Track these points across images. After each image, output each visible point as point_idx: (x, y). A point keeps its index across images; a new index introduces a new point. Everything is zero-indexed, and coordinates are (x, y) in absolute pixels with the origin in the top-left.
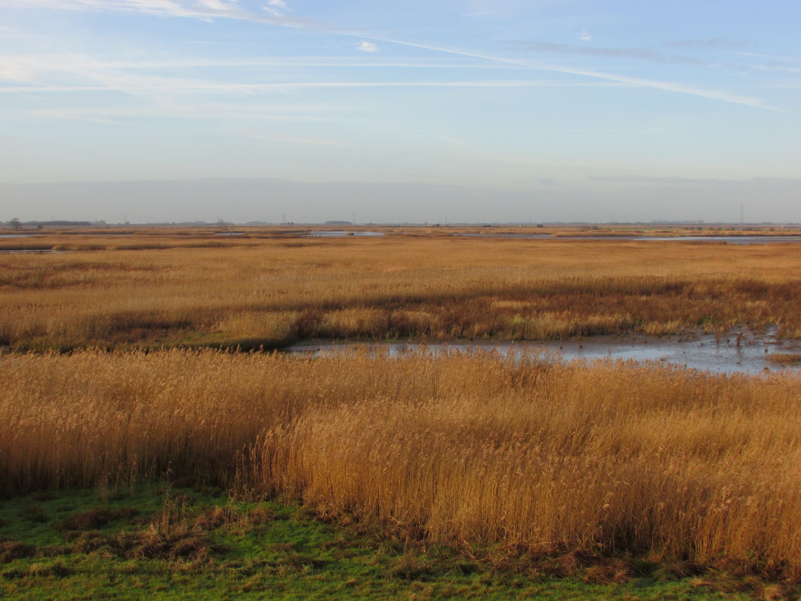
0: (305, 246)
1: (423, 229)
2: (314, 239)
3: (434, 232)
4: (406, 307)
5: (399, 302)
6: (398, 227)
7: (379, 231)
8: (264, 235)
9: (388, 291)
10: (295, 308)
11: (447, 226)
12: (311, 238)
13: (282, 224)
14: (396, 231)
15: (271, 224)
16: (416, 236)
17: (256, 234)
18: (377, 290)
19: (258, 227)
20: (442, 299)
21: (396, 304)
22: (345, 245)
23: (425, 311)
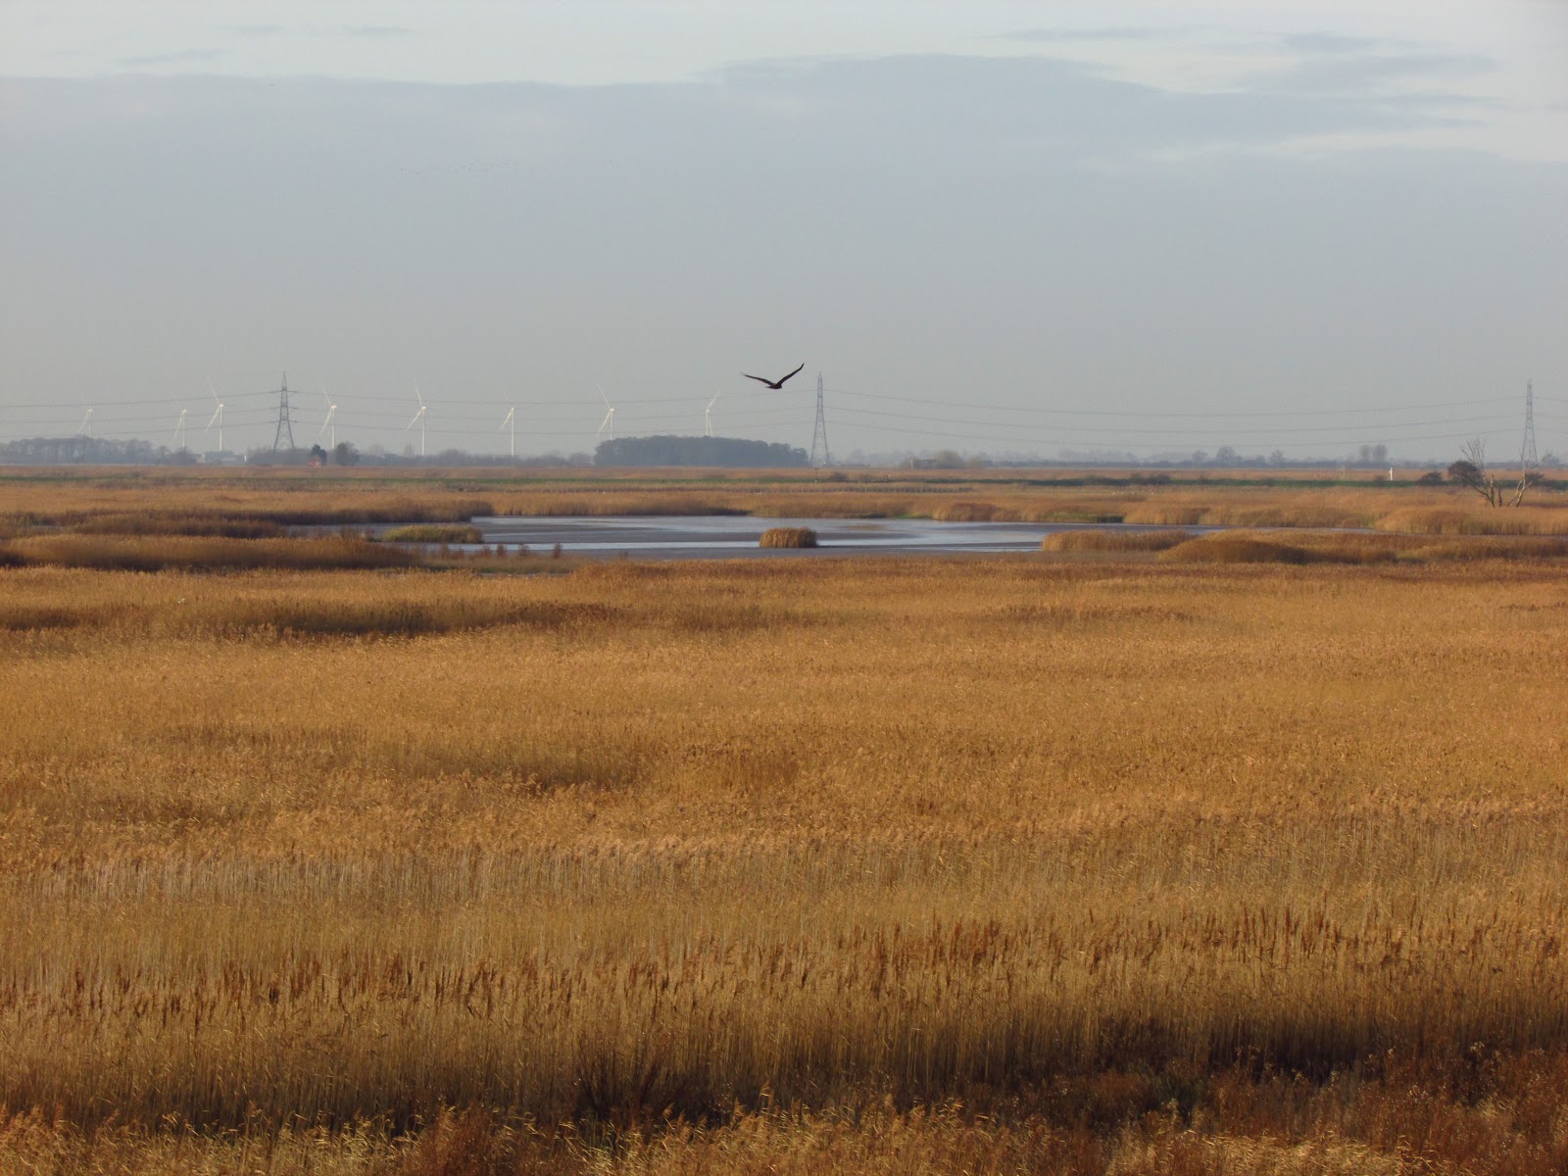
0: (442, 630)
1: (1340, 500)
2: (514, 572)
3: (1436, 524)
4: (1210, 1102)
5: (1158, 1063)
6: (1160, 481)
7: (1012, 519)
8: (130, 544)
9: (1076, 977)
10: (369, 1112)
11: (1534, 480)
12: (483, 569)
13: (264, 459)
14: (1146, 513)
15: (184, 457)
16: (1297, 557)
17: (66, 537)
18: (992, 974)
19: (83, 480)
20: (1491, 1046)
21: (1137, 1079)
22: (750, 621)
23: (1356, 1132)
